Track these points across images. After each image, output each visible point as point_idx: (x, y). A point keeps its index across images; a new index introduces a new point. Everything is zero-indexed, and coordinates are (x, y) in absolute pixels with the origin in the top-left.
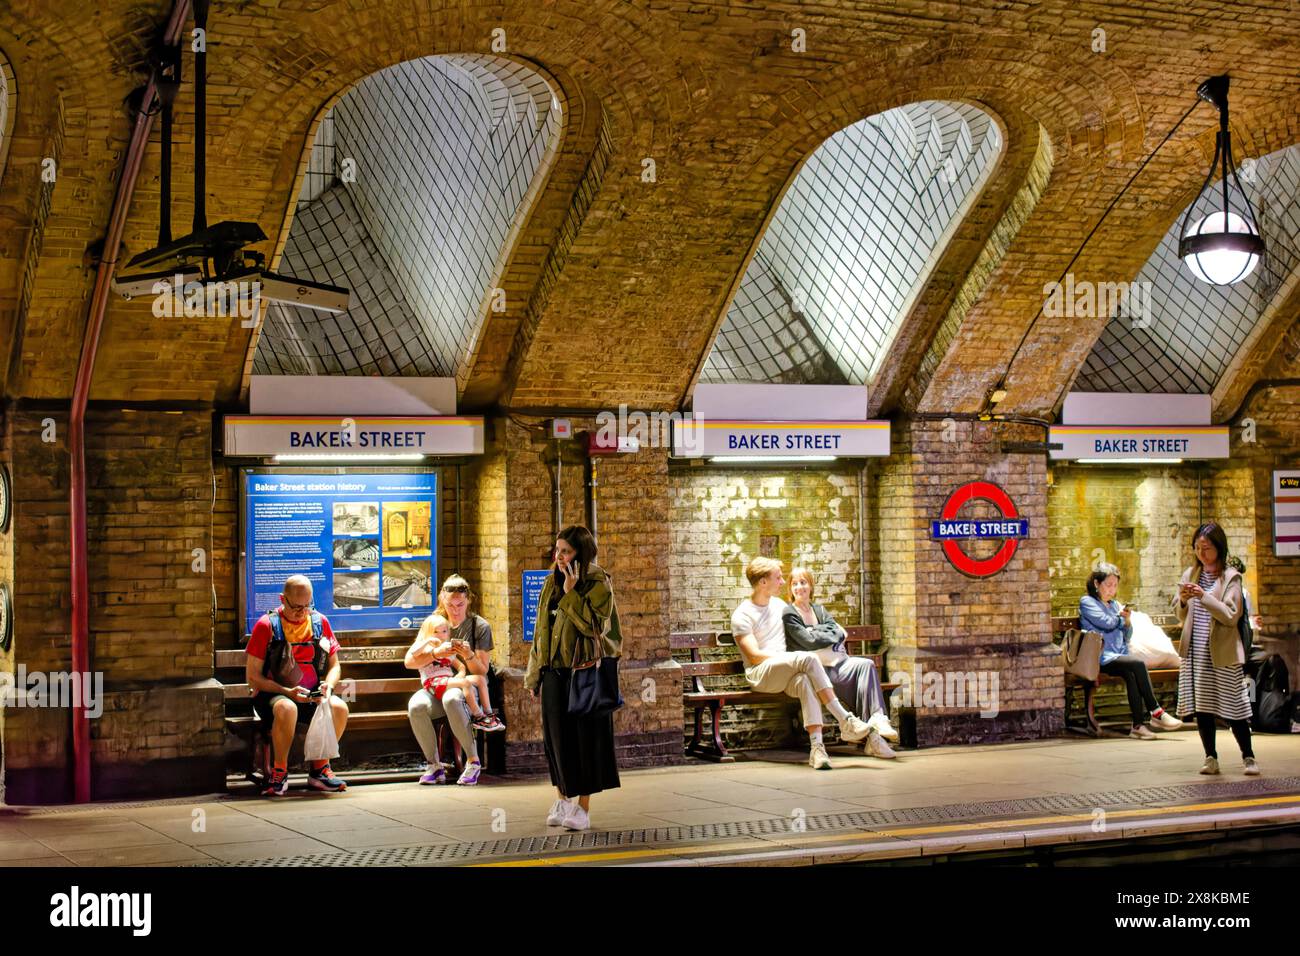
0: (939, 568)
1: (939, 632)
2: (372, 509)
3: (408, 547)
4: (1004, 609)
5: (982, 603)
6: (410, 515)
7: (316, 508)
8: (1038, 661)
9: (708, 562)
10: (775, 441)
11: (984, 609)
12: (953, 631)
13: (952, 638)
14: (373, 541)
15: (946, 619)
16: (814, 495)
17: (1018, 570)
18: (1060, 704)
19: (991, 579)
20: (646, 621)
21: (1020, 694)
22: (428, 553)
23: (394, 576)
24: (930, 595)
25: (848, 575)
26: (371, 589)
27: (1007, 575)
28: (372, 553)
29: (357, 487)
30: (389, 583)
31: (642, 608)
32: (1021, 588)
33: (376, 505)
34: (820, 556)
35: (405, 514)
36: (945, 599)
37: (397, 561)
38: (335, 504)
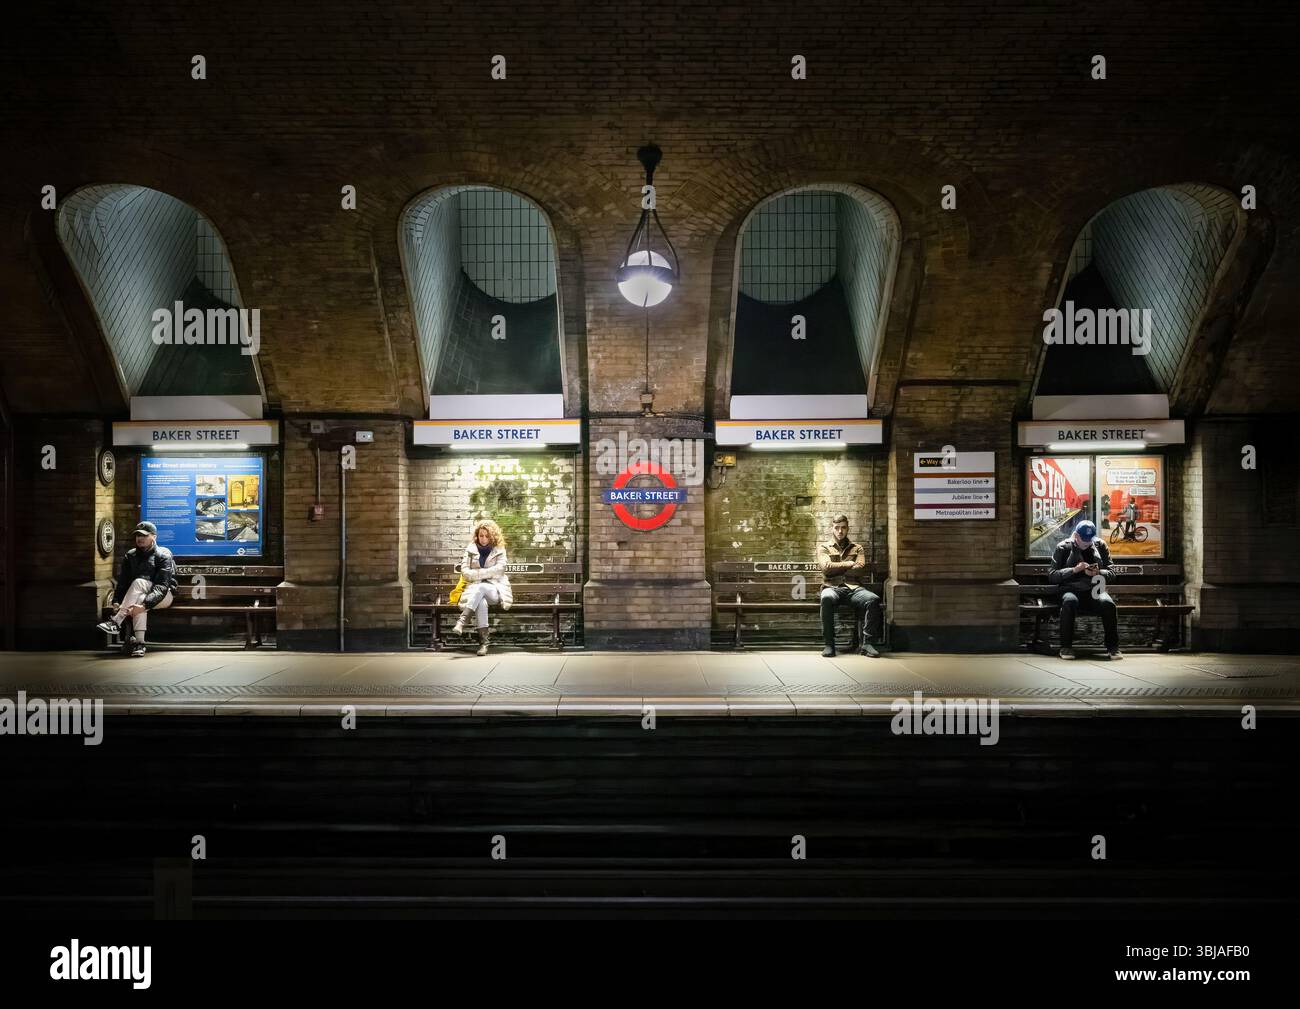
0: (610, 524)
1: (609, 569)
2: (221, 479)
3: (244, 503)
4: (664, 554)
5: (645, 550)
6: (246, 484)
7: (184, 479)
8: (688, 593)
9: (459, 517)
10: (489, 434)
11: (647, 554)
12: (620, 569)
13: (618, 573)
14: (221, 500)
15: (615, 561)
16: (540, 472)
17: (676, 526)
18: (707, 625)
19: (654, 532)
20: (381, 554)
21: (672, 616)
22: (256, 507)
23: (235, 522)
24: (601, 542)
25: (566, 528)
26: (220, 529)
27: (667, 530)
28: (220, 507)
29: (210, 466)
30: (231, 526)
31: (379, 546)
32: (679, 539)
33: (224, 477)
34: (544, 514)
35: (242, 483)
36: (614, 545)
37: (238, 513)
38: (197, 476)
